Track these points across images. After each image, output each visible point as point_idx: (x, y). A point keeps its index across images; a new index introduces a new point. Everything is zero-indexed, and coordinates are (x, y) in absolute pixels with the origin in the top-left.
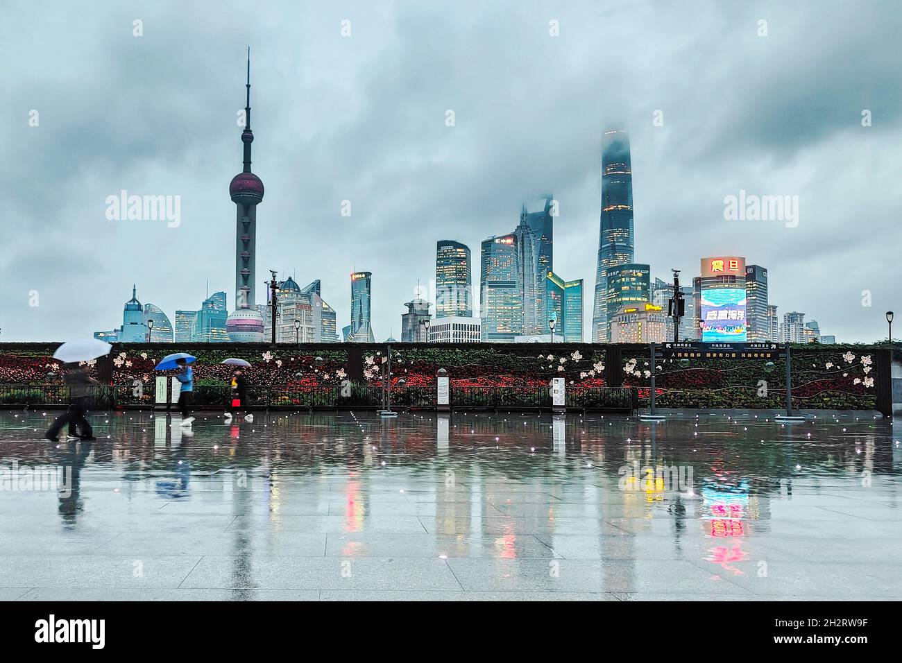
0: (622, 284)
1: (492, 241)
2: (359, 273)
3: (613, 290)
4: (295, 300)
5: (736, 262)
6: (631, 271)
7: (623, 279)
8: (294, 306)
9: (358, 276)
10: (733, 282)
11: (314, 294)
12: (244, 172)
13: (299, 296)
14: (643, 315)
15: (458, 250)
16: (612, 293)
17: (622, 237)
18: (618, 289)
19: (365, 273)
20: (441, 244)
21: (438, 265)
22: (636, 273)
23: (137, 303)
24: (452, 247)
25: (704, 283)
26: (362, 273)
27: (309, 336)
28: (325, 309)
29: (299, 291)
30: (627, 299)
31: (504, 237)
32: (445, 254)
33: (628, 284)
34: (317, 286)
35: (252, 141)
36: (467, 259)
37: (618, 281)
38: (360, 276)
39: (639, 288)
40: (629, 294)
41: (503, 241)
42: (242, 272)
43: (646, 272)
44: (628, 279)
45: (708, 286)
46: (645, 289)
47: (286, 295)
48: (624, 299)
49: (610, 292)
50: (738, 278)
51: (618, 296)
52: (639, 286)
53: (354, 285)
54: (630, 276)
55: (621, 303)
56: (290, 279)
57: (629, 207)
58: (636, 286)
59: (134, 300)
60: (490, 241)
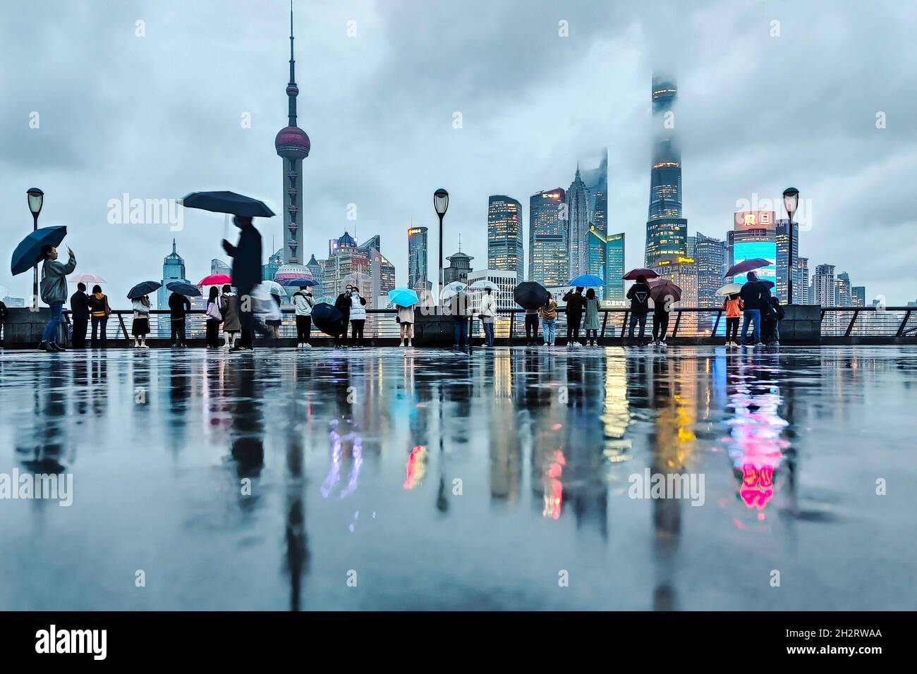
0: (661, 238)
1: (540, 196)
2: (415, 229)
3: (652, 243)
4: (350, 255)
5: (767, 215)
6: (669, 225)
7: (662, 233)
8: (350, 261)
9: (414, 231)
10: (764, 235)
11: (373, 250)
12: (290, 125)
13: (355, 251)
14: (676, 268)
15: (509, 205)
16: (652, 246)
17: (671, 193)
18: (657, 243)
19: (420, 228)
20: (493, 199)
21: (489, 220)
22: (674, 227)
23: (177, 258)
24: (503, 202)
25: (737, 236)
26: (417, 228)
27: (366, 290)
28: (384, 263)
29: (355, 245)
30: (665, 252)
31: (552, 192)
32: (496, 208)
33: (667, 237)
34: (376, 242)
35: (297, 95)
36: (518, 214)
37: (657, 235)
38: (416, 231)
39: (677, 242)
40: (667, 247)
41: (550, 196)
42: (290, 226)
43: (683, 226)
44: (666, 233)
45: (740, 240)
46: (682, 242)
47: (343, 250)
48: (663, 252)
49: (650, 245)
50: (769, 231)
51: (657, 250)
52: (677, 239)
53: (412, 240)
54: (669, 229)
55: (659, 256)
56: (346, 234)
57: (677, 165)
58: (674, 239)
59: (174, 254)
60: (538, 195)
